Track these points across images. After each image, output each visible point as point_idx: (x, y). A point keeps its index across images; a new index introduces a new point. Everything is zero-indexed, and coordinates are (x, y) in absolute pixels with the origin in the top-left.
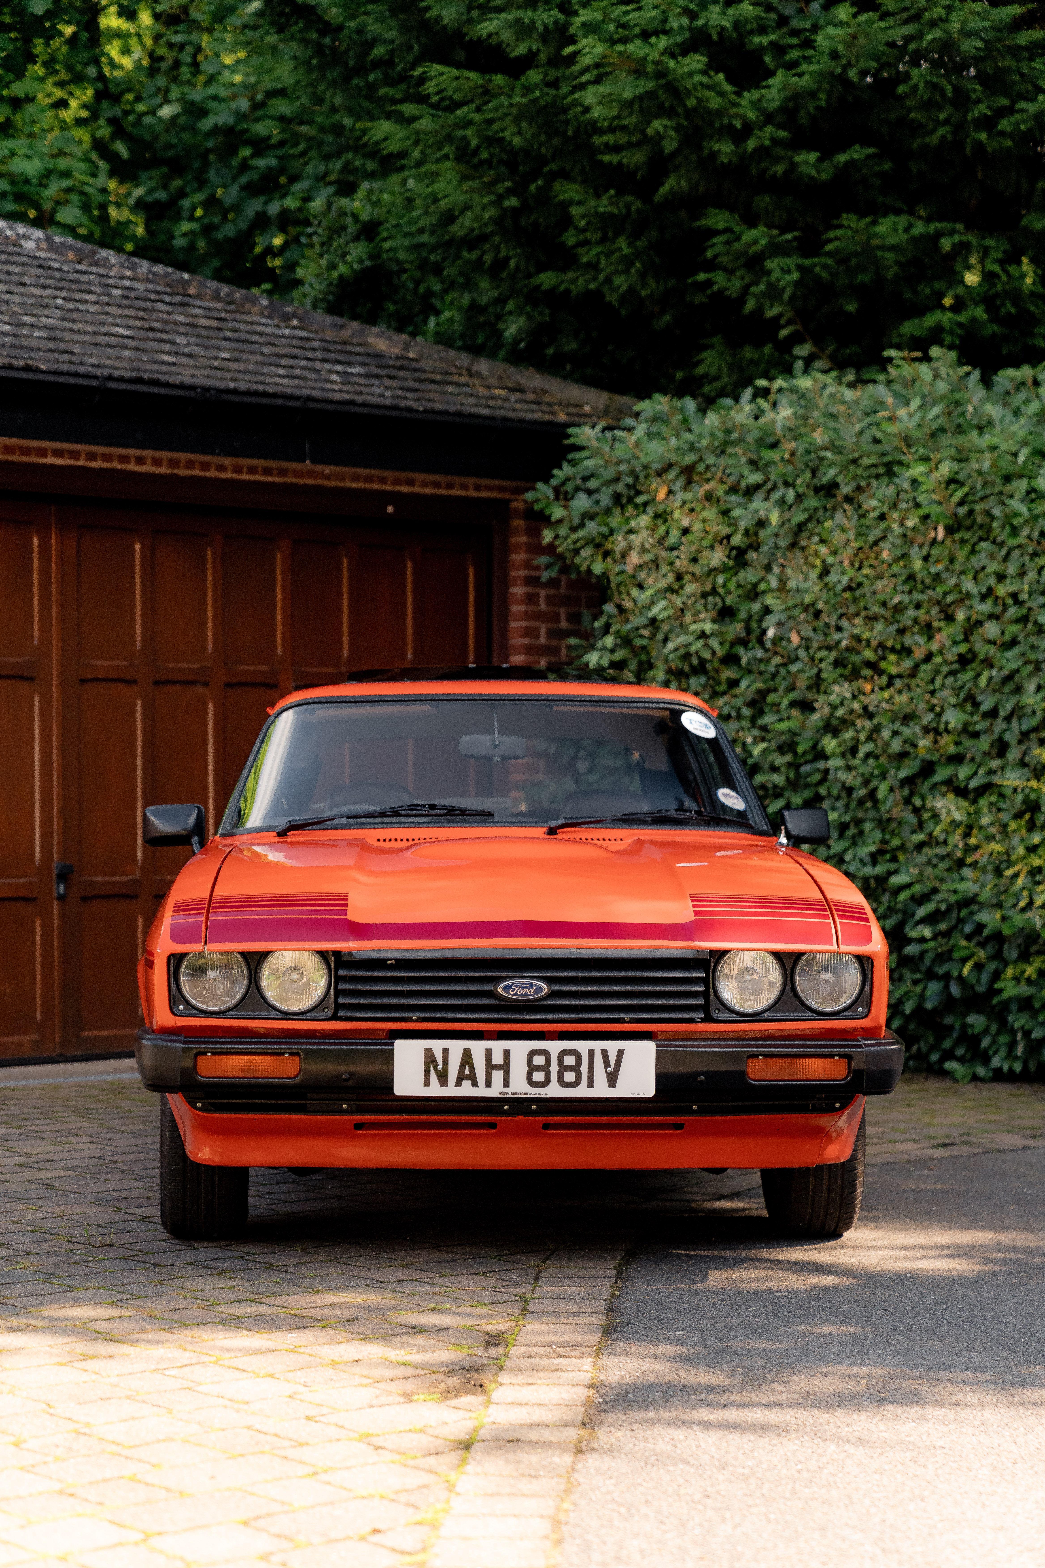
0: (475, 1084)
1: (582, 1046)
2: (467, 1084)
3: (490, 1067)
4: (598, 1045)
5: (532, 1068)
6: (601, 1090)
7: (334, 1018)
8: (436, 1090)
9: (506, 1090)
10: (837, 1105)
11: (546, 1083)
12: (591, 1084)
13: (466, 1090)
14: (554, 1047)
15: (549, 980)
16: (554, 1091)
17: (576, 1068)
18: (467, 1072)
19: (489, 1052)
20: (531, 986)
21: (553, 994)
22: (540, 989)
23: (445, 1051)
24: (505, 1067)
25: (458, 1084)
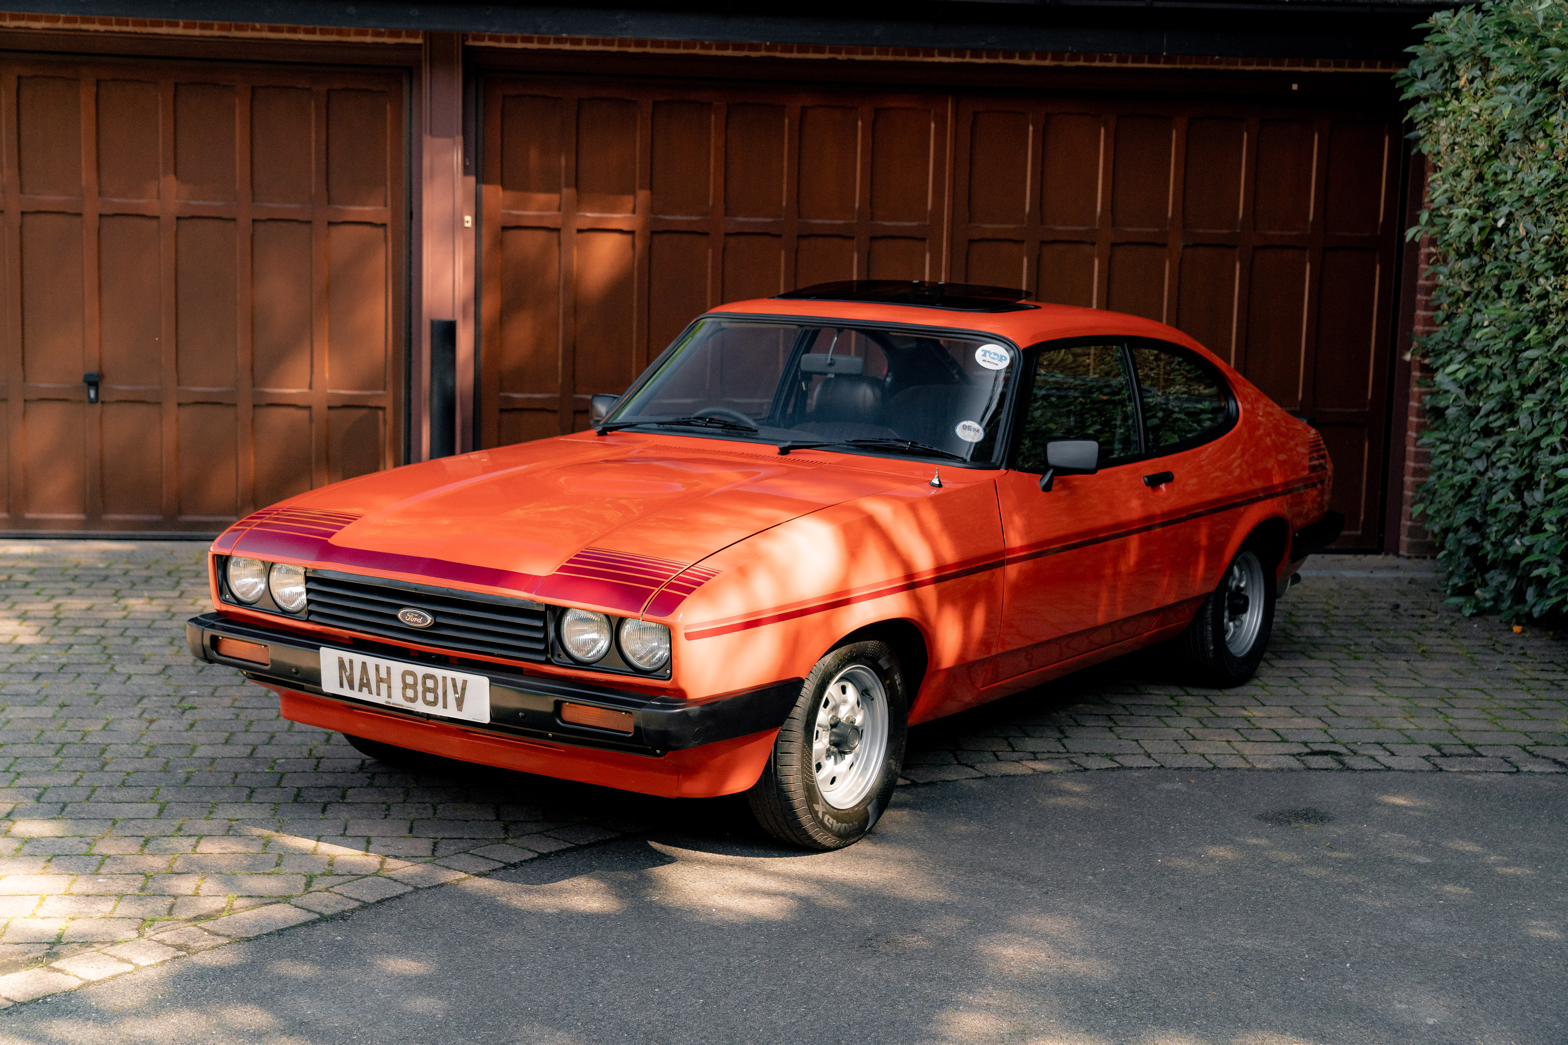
0: (370, 692)
1: (439, 673)
2: (365, 690)
3: (380, 680)
4: (450, 674)
5: (405, 686)
6: (452, 712)
7: (307, 621)
8: (346, 692)
9: (389, 700)
10: (658, 751)
11: (413, 700)
12: (445, 706)
13: (364, 696)
14: (420, 670)
15: (434, 614)
16: (420, 707)
17: (434, 691)
18: (365, 681)
19: (377, 668)
20: (420, 616)
21: (436, 625)
22: (425, 620)
23: (351, 662)
24: (388, 681)
25: (360, 690)
